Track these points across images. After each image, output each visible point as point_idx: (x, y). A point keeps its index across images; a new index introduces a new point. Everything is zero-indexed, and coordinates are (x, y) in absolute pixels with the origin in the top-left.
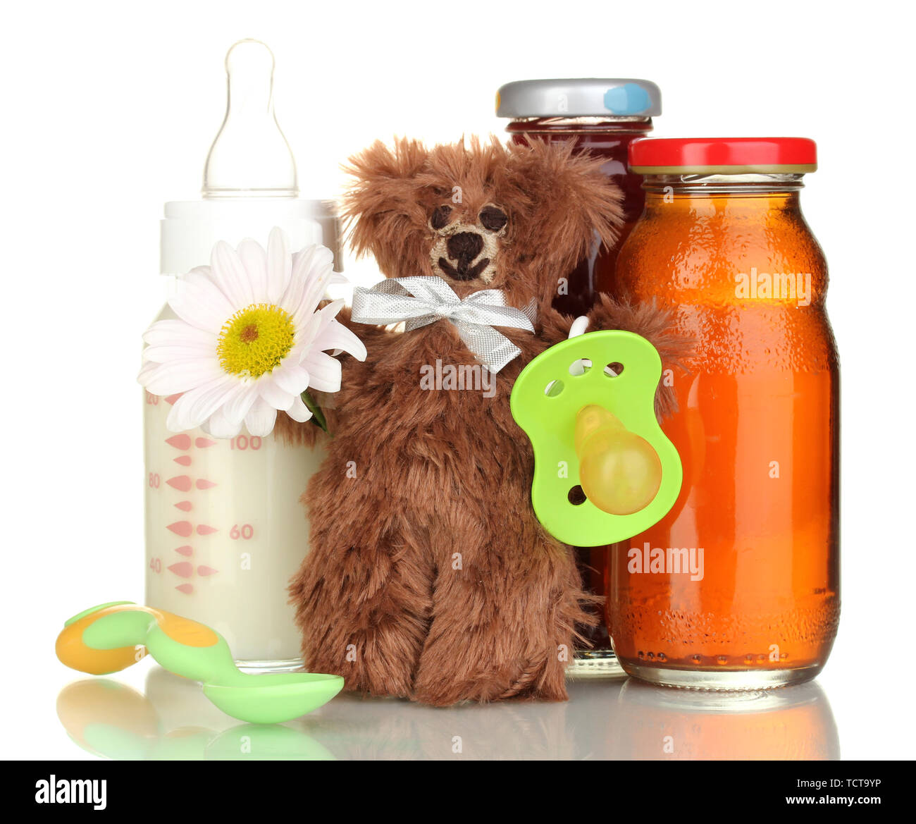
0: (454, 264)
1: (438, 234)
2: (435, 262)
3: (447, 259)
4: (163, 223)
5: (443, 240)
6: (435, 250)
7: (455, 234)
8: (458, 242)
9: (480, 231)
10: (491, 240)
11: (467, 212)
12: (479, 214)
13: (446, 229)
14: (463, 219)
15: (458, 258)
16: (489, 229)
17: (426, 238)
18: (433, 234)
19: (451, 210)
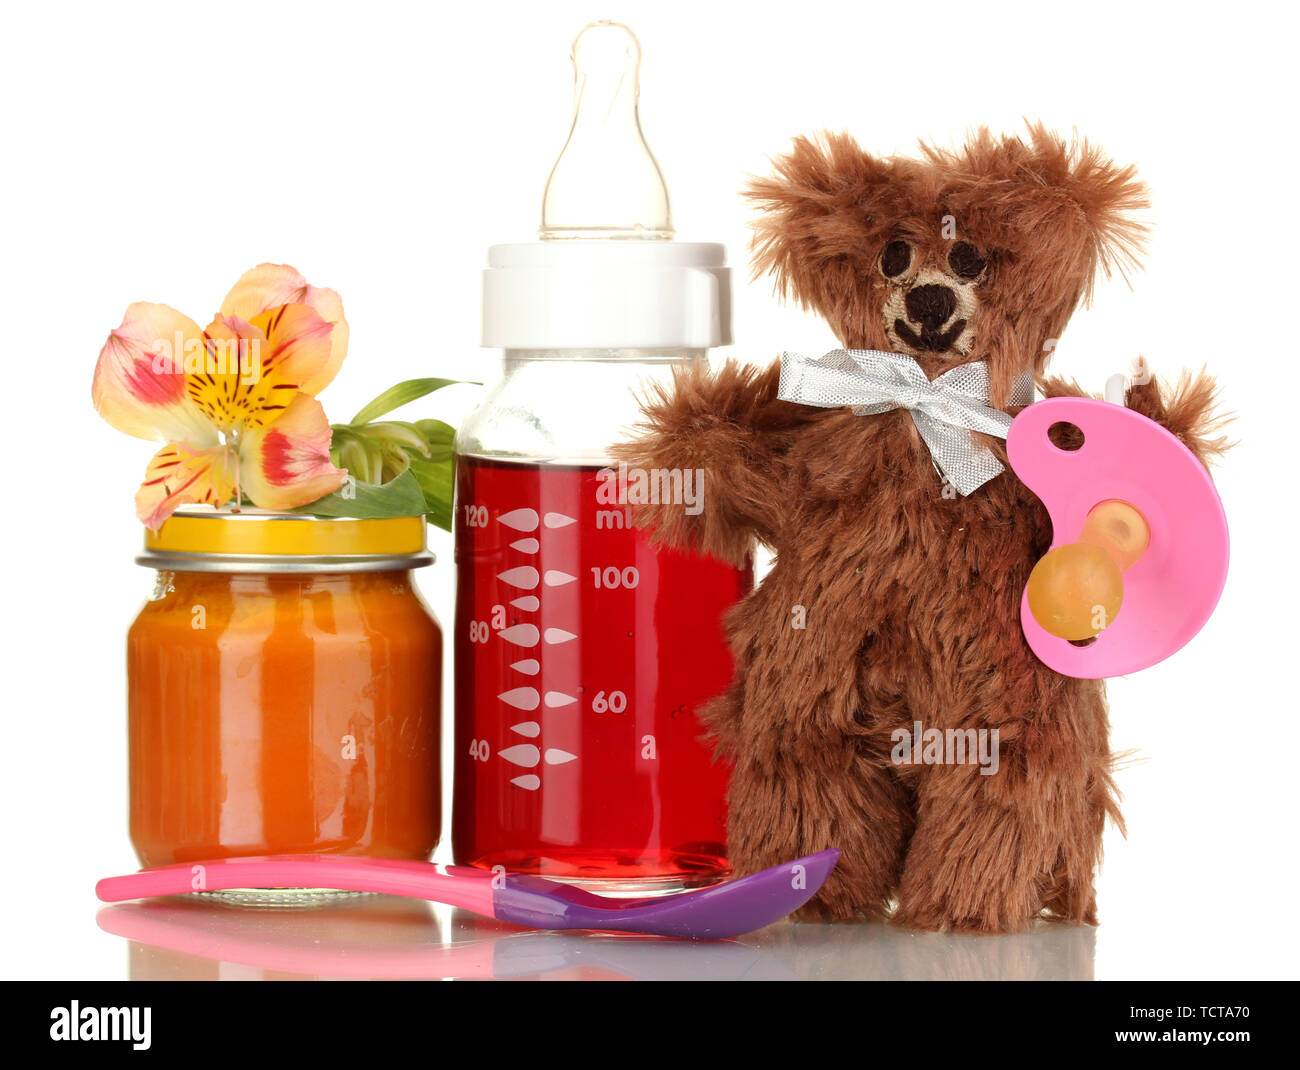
0: (917, 328)
1: (892, 282)
2: (891, 325)
3: (906, 320)
4: (486, 274)
5: (899, 290)
6: (888, 305)
7: (915, 286)
8: (921, 299)
9: (950, 282)
10: (966, 294)
11: (931, 252)
12: (947, 255)
13: (903, 276)
14: (926, 263)
15: (921, 321)
16: (962, 276)
17: (877, 286)
18: (886, 281)
19: (908, 249)
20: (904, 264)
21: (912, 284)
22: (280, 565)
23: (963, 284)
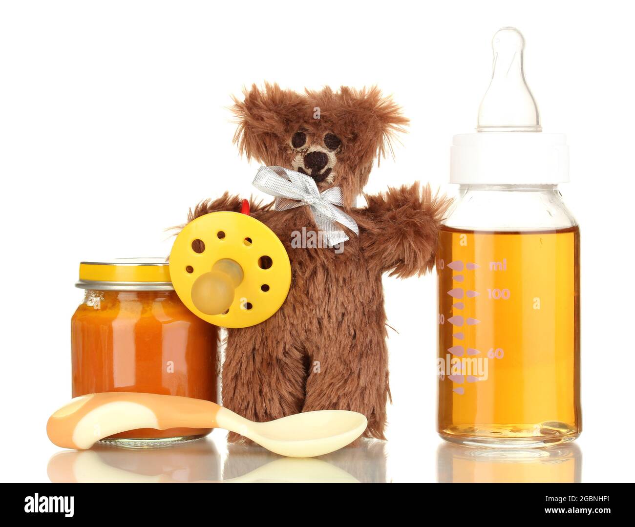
0: (309, 171)
1: (296, 150)
3: (304, 167)
5: (300, 154)
6: (294, 161)
7: (308, 152)
8: (312, 158)
9: (325, 151)
10: (332, 156)
11: (316, 137)
12: (323, 139)
13: (302, 148)
14: (313, 143)
15: (311, 168)
16: (330, 148)
17: (289, 152)
18: (294, 150)
19: (305, 135)
20: (303, 142)
21: (307, 151)
22: (143, 287)
23: (330, 152)
